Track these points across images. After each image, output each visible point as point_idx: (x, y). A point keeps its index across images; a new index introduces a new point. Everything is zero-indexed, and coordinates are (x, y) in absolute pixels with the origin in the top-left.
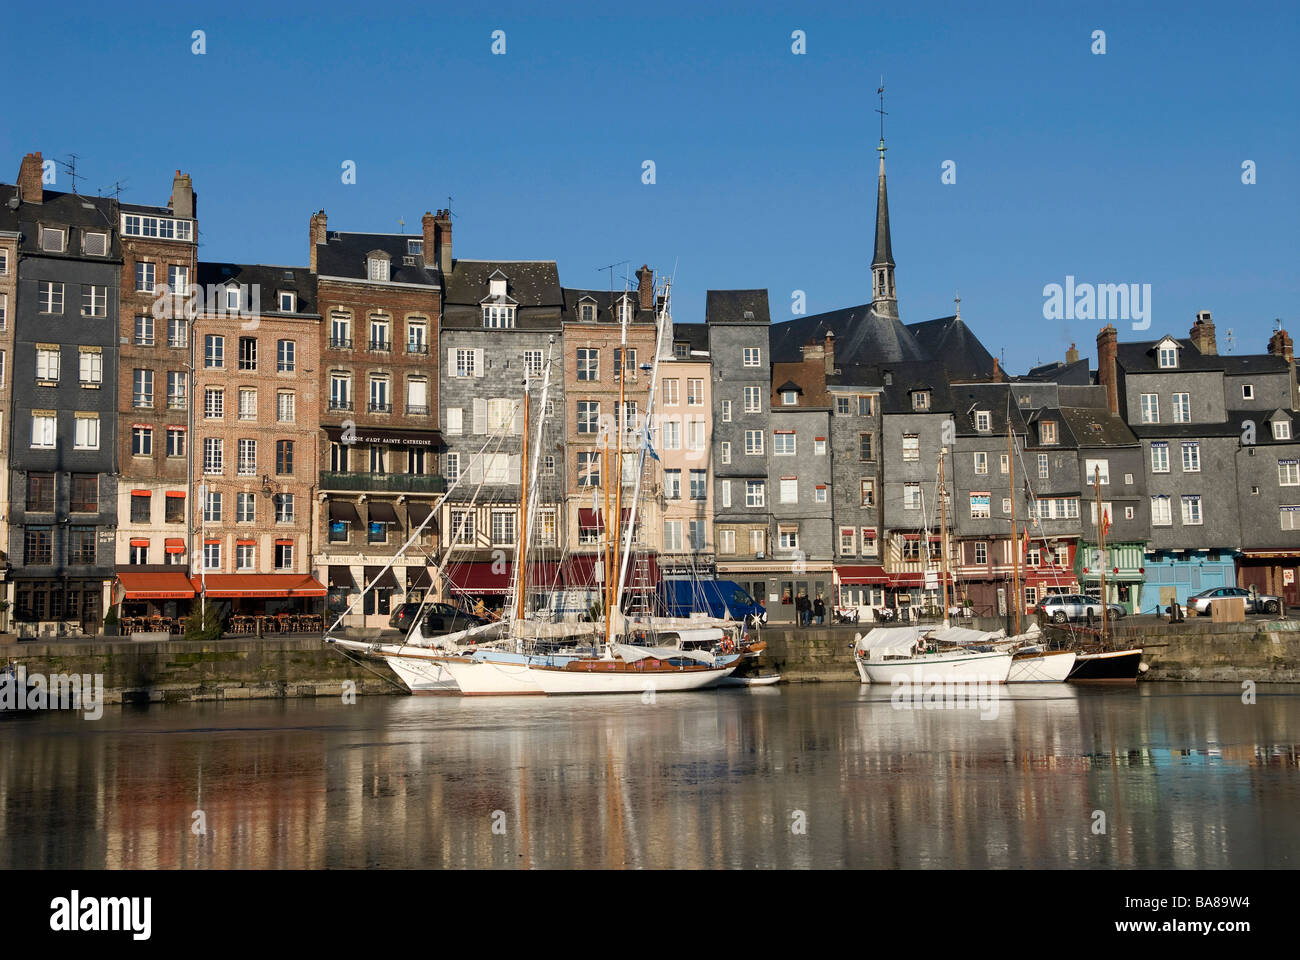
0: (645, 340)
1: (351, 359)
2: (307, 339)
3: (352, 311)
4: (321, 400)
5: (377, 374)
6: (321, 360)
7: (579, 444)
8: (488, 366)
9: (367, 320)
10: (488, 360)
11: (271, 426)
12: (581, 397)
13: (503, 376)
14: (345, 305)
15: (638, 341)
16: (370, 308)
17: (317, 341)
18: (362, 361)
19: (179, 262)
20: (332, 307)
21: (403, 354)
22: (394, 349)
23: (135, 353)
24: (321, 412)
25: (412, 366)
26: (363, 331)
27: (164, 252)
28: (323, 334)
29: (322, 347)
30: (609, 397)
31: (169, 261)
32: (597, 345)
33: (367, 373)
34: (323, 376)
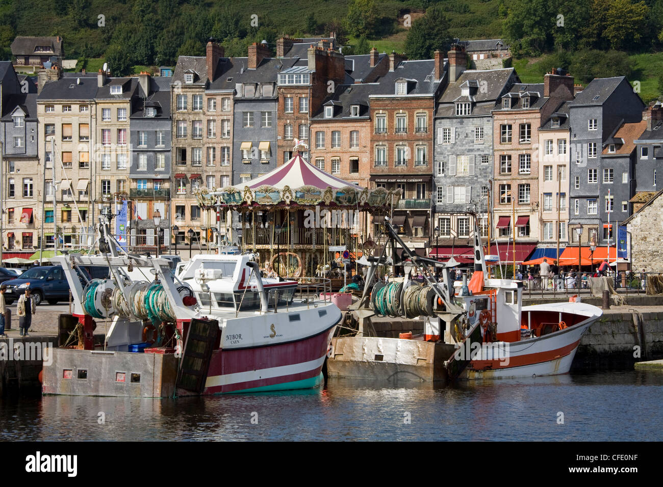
0: (535, 118)
1: (386, 138)
2: (364, 129)
3: (387, 112)
4: (371, 161)
5: (399, 145)
6: (371, 141)
7: (499, 180)
8: (457, 137)
9: (395, 117)
10: (457, 133)
11: (347, 176)
12: (501, 153)
13: (464, 143)
14: (383, 110)
15: (531, 118)
16: (396, 109)
17: (369, 130)
18: (392, 139)
19: (303, 96)
20: (377, 112)
21: (414, 133)
22: (409, 131)
23: (284, 143)
24: (371, 167)
25: (418, 140)
26: (393, 123)
27: (297, 91)
28: (372, 126)
29: (371, 133)
30: (516, 152)
31: (299, 96)
32: (510, 122)
33: (395, 145)
34: (372, 148)
